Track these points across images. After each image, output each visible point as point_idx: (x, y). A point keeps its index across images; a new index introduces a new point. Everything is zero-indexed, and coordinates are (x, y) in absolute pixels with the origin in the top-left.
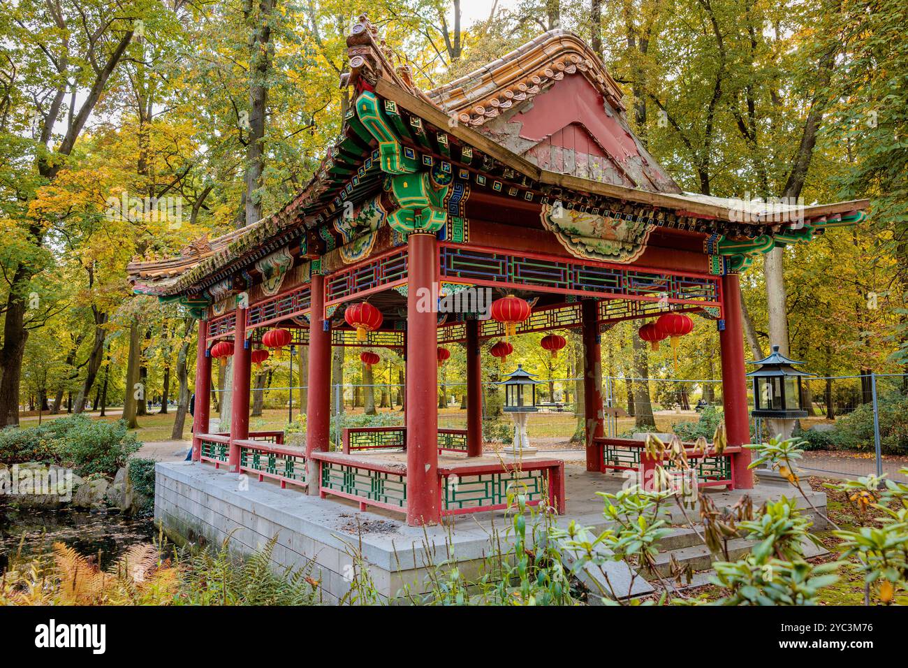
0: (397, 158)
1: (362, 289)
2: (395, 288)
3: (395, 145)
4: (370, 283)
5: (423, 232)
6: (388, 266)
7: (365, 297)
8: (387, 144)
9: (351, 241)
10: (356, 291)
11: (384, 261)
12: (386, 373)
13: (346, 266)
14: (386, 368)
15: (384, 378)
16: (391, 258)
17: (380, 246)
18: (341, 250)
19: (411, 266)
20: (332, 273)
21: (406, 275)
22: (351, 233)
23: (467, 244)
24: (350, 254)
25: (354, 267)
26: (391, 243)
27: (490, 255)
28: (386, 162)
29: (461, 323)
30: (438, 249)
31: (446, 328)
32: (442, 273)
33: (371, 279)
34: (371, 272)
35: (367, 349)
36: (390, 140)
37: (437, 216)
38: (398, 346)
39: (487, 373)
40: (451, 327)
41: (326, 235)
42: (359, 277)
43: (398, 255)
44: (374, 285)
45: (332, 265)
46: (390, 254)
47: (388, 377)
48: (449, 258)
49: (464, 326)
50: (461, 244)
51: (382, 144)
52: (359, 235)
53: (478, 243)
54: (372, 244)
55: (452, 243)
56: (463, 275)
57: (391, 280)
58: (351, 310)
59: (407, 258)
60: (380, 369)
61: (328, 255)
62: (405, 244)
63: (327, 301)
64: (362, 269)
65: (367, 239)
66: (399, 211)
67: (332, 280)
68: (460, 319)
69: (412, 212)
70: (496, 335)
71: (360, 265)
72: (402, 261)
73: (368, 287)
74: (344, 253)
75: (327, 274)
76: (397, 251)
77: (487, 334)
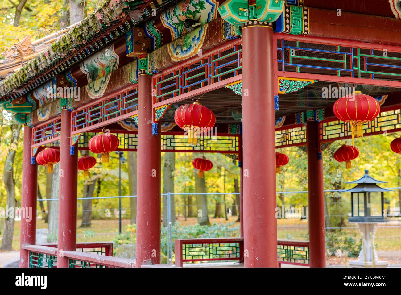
1: (192, 89)
2: (228, 86)
4: (201, 82)
5: (258, 24)
6: (219, 63)
7: (196, 97)
9: (180, 36)
10: (186, 91)
11: (216, 57)
12: (220, 181)
13: (175, 64)
14: (220, 176)
15: (218, 186)
16: (224, 53)
17: (211, 41)
18: (169, 46)
19: (245, 62)
20: (160, 72)
21: (240, 72)
22: (179, 28)
23: (307, 36)
24: (179, 51)
25: (184, 65)
26: (223, 37)
27: (334, 48)
29: (301, 126)
30: (275, 43)
31: (284, 131)
32: (280, 69)
33: (202, 77)
34: (202, 70)
35: (200, 156)
37: (274, 5)
38: (232, 152)
39: (329, 180)
40: (290, 130)
41: (153, 30)
42: (189, 75)
43: (231, 50)
44: (206, 84)
45: (160, 63)
46: (222, 49)
47: (222, 186)
48: (287, 53)
49: (304, 128)
50: (300, 36)
52: (189, 29)
53: (319, 34)
54: (202, 38)
55: (291, 35)
56: (303, 71)
57: (224, 78)
58: (181, 112)
59: (241, 53)
60: (214, 177)
61: (156, 53)
62: (239, 37)
63: (155, 102)
64: (192, 66)
65: (196, 33)
66: (231, 1)
67: (160, 80)
68: (299, 121)
69: (246, 2)
70: (339, 138)
71: (190, 62)
72: (236, 57)
73: (199, 86)
74: (172, 50)
75: (155, 73)
76: (229, 46)
77: (330, 137)
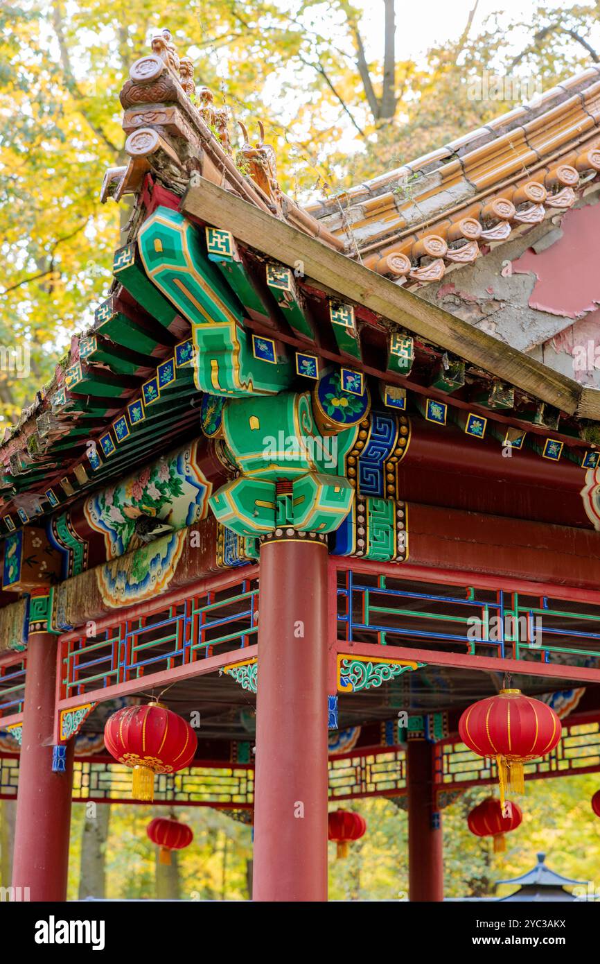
0: (234, 360)
1: (148, 670)
2: (226, 670)
3: (230, 330)
4: (168, 657)
5: (296, 535)
6: (211, 615)
7: (157, 689)
8: (211, 327)
9: (125, 552)
10: (132, 675)
11: (202, 602)
12: (213, 864)
13: (112, 614)
14: (214, 851)
15: (208, 876)
16: (220, 595)
17: (192, 567)
18: (100, 573)
19: (264, 617)
20: (77, 629)
21: (253, 639)
22: (125, 533)
23: (403, 565)
24: (120, 584)
25: (131, 615)
26: (219, 560)
27: (461, 592)
28: (209, 369)
29: (395, 750)
30: (333, 578)
31: (356, 761)
32: (341, 637)
33: (171, 645)
34: (171, 629)
35: (163, 811)
36: (218, 320)
37: (331, 496)
38: (238, 805)
39: (460, 871)
40: (370, 759)
41: (65, 535)
42: (141, 639)
43: (237, 590)
44: (178, 661)
45: (79, 609)
46: (217, 585)
47: (217, 873)
48: (358, 597)
49: (402, 756)
50: (388, 564)
51: (198, 328)
52: (146, 538)
53: (431, 562)
54: (174, 560)
55: (368, 561)
56: (390, 641)
57: (218, 650)
58: (120, 724)
59: (257, 596)
60: (199, 853)
61: (70, 586)
62: (254, 562)
63: (63, 697)
64: (149, 620)
65: (161, 548)
66: (238, 485)
67: (76, 646)
68: (390, 738)
69: (272, 486)
70: (480, 782)
71: (144, 611)
72: (246, 604)
73: (161, 666)
74: (106, 581)
75: (65, 631)
76: (232, 580)
77: (459, 778)
